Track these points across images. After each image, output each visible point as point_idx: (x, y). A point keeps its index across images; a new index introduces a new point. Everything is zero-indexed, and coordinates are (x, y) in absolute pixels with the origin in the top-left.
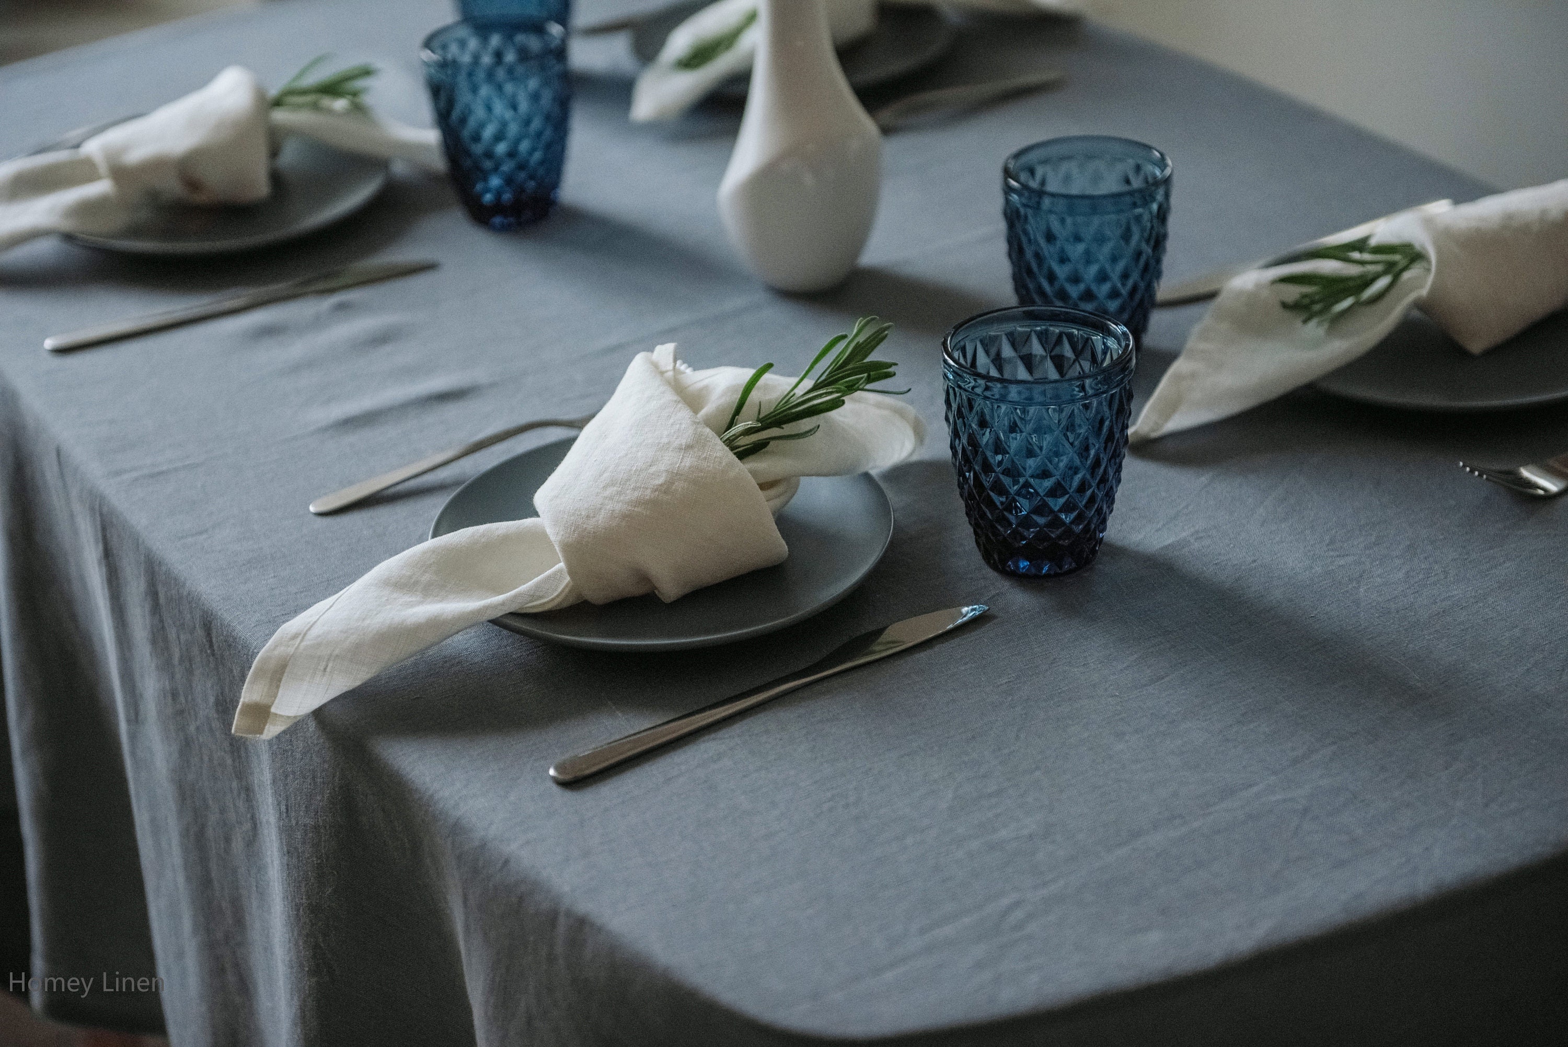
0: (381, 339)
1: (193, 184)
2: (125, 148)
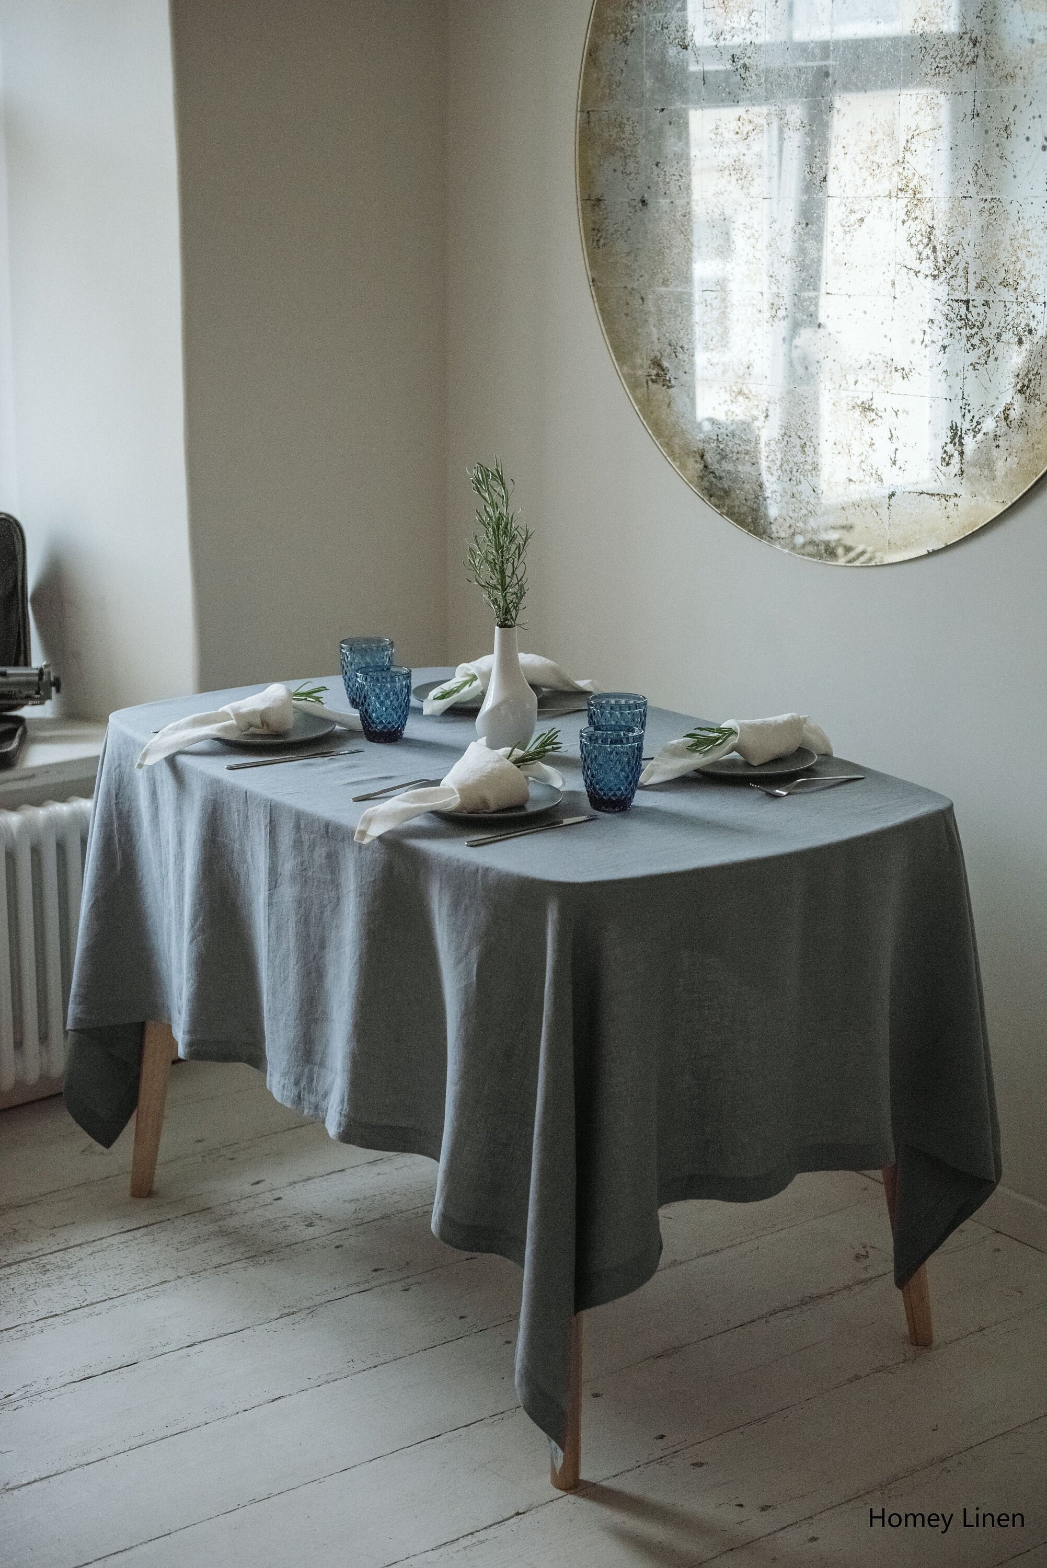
0: (354, 766)
1: (264, 723)
2: (240, 708)
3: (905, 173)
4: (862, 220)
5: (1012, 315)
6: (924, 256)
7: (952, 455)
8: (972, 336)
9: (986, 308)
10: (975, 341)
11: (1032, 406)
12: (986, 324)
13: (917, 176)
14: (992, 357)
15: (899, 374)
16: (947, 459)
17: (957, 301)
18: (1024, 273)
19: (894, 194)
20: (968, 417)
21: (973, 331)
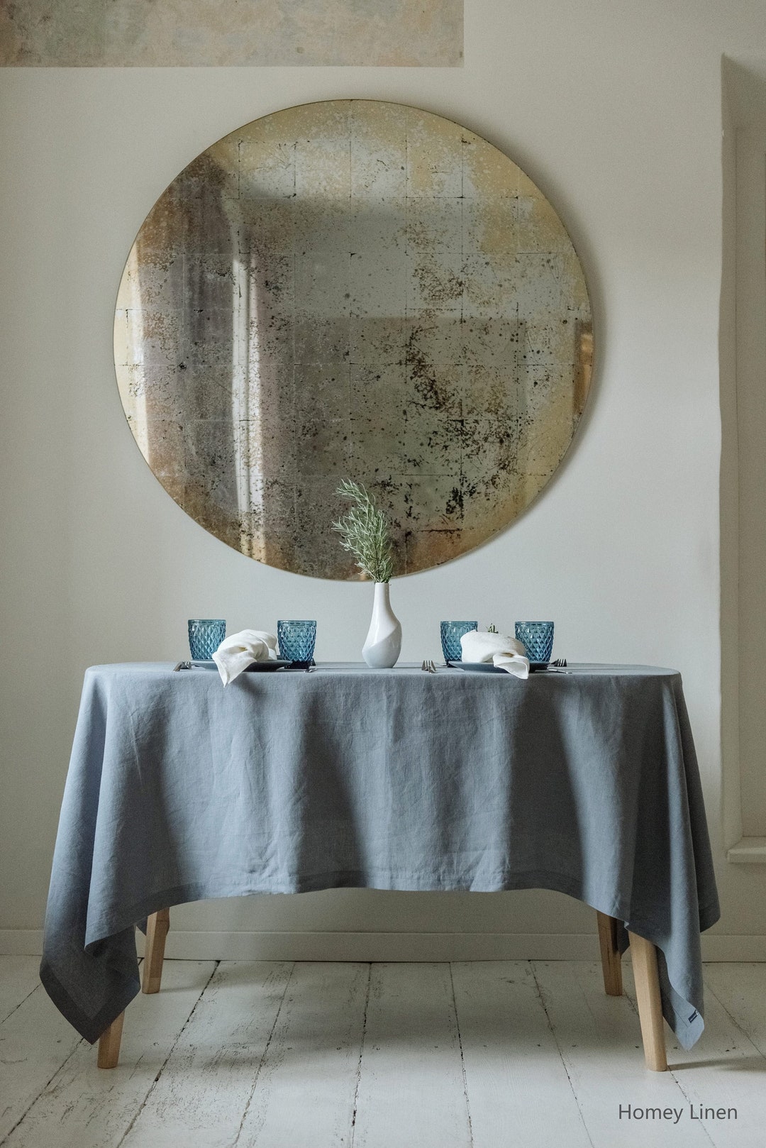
3: (412, 351)
4: (378, 377)
5: (494, 427)
6: (428, 396)
7: (455, 507)
8: (467, 440)
9: (476, 424)
10: (469, 442)
11: (511, 475)
12: (476, 433)
13: (421, 353)
14: (482, 451)
15: (412, 464)
16: (451, 509)
17: (454, 421)
18: (502, 405)
19: (403, 362)
20: (466, 485)
21: (467, 437)
